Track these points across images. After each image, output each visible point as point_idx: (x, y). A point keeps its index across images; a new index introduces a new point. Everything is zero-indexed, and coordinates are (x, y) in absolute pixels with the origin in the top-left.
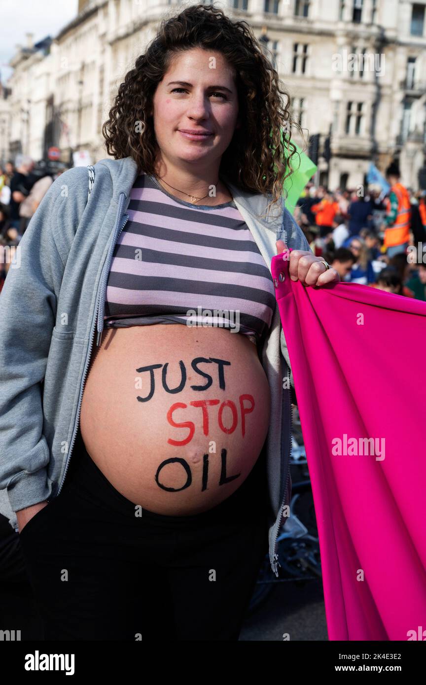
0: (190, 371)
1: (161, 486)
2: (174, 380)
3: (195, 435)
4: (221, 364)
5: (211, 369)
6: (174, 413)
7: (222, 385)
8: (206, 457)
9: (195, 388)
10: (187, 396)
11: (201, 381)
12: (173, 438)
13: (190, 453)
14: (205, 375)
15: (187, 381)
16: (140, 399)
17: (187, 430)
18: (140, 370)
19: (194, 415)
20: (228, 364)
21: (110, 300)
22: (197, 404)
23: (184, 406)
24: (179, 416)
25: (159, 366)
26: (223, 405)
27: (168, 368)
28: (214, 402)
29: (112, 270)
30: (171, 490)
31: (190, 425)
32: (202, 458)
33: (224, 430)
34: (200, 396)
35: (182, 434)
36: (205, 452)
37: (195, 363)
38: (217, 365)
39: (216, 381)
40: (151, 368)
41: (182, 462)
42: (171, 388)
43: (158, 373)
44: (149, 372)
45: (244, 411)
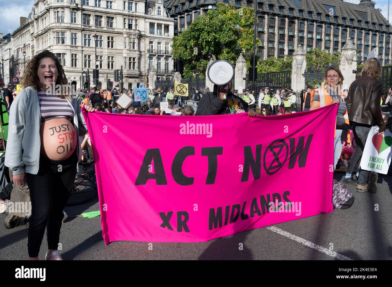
0: (61, 128)
1: (58, 153)
2: (58, 130)
3: (65, 141)
4: (67, 125)
5: (66, 127)
6: (59, 136)
7: (69, 130)
8: (67, 145)
9: (63, 131)
10: (62, 132)
11: (64, 129)
12: (60, 142)
13: (64, 144)
14: (65, 128)
15: (61, 130)
16: (51, 135)
17: (63, 140)
18: (50, 129)
19: (64, 136)
20: (69, 125)
21: (42, 116)
22: (64, 134)
23: (61, 135)
24: (60, 137)
25: (54, 127)
26: (69, 134)
27: (56, 127)
28: (67, 133)
29: (41, 109)
30: (60, 153)
31: (63, 138)
32: (66, 145)
33: (70, 139)
34: (64, 132)
35: (62, 140)
36: (67, 144)
37: (62, 126)
38: (67, 126)
39: (67, 129)
40: (52, 128)
41: (63, 146)
42: (58, 131)
43: (54, 129)
44: (52, 129)
45: (73, 135)
